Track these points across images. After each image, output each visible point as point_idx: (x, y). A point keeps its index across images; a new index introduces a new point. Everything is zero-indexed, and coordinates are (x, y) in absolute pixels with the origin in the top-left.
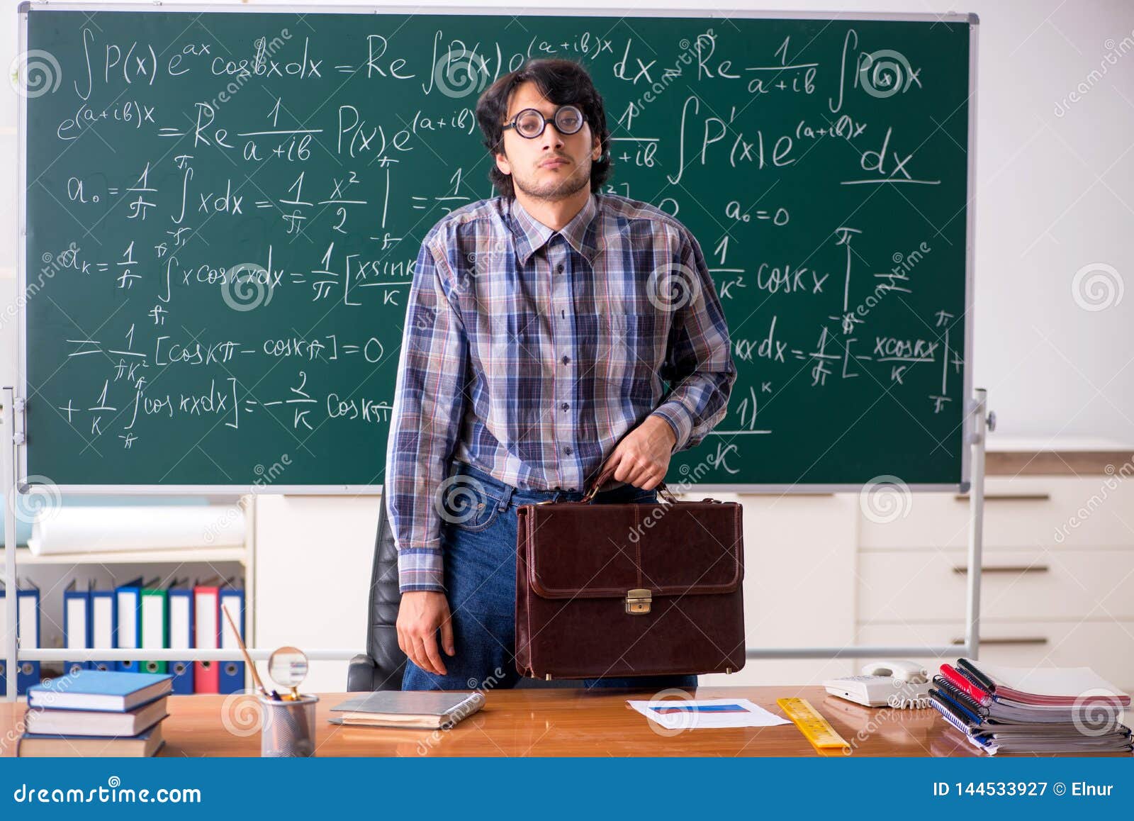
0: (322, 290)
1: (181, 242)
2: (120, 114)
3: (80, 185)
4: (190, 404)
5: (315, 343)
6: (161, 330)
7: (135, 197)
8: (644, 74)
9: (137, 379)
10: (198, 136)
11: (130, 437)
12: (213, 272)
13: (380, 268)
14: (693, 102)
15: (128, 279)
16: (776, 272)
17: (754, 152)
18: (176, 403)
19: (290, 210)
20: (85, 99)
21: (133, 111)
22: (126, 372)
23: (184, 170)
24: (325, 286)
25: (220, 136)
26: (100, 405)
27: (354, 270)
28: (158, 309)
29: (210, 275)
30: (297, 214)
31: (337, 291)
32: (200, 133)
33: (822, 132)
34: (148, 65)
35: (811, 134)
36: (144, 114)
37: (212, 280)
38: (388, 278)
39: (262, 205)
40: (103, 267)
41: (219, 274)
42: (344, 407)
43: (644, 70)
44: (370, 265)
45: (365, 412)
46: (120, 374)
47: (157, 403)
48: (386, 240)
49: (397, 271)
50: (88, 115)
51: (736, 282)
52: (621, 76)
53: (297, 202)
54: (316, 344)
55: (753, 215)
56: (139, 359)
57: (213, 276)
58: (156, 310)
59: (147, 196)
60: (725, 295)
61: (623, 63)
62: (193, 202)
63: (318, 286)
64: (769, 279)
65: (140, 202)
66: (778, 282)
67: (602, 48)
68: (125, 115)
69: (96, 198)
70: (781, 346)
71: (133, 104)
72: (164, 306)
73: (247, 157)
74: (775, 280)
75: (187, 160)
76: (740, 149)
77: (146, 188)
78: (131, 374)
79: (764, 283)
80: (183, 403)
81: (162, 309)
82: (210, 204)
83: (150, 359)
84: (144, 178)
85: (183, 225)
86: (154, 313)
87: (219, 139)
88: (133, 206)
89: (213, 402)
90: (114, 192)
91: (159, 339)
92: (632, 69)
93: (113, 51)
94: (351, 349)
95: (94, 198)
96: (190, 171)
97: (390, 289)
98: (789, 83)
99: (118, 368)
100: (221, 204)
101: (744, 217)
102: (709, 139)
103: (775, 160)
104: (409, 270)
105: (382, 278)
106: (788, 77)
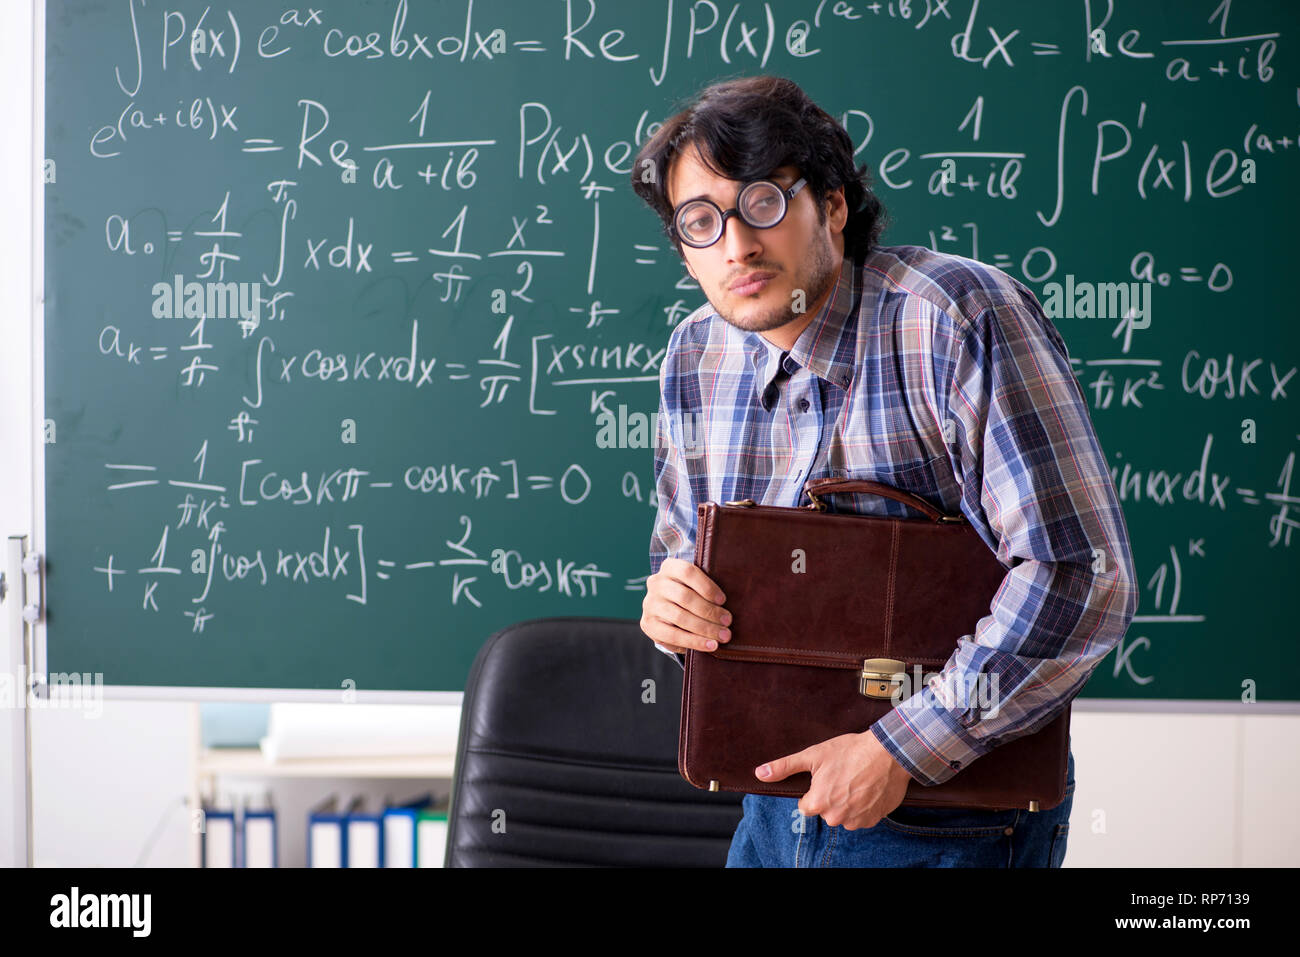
0: (495, 390)
1: (278, 315)
2: (185, 118)
3: (125, 227)
4: (292, 565)
5: (484, 472)
6: (247, 451)
7: (208, 245)
8: (999, 53)
9: (212, 525)
10: (303, 151)
11: (202, 615)
12: (327, 363)
13: (585, 356)
14: (1078, 96)
15: (197, 373)
16: (1212, 366)
17: (1177, 175)
18: (272, 564)
19: (446, 264)
20: (133, 95)
21: (205, 112)
22: (195, 514)
23: (282, 203)
24: (500, 384)
25: (338, 150)
26: (155, 564)
27: (545, 359)
28: (244, 417)
29: (323, 366)
30: (456, 272)
31: (518, 392)
32: (306, 146)
33: (1286, 142)
34: (228, 42)
35: (1268, 145)
36: (221, 118)
37: (325, 374)
38: (597, 372)
39: (403, 257)
40: (160, 353)
41: (336, 364)
42: (529, 573)
43: (1000, 46)
44: (570, 352)
45: (563, 580)
46: (186, 518)
47: (243, 563)
48: (594, 313)
49: (612, 361)
50: (137, 120)
51: (1148, 379)
52: (964, 55)
53: (456, 254)
54: (486, 473)
55: (1176, 276)
56: (215, 495)
57: (328, 367)
58: (241, 420)
59: (226, 245)
60: (1130, 401)
61: (967, 35)
62: (297, 253)
63: (488, 384)
64: (1200, 375)
65: (216, 253)
66: (1214, 380)
67: (932, 10)
68: (193, 118)
69: (149, 248)
70: (1219, 483)
71: (205, 103)
72: (253, 413)
73: (379, 183)
74: (1210, 377)
75: (287, 188)
76: (1154, 171)
77: (226, 231)
78: (203, 517)
79: (1192, 381)
80: (283, 563)
81: (251, 418)
82: (322, 256)
83: (231, 495)
84: (221, 216)
85: (281, 288)
86: (236, 424)
87: (336, 155)
88: (205, 259)
89: (327, 562)
90: (176, 236)
91: (245, 464)
92: (981, 44)
93: (174, 21)
94: (540, 481)
95: (146, 247)
96: (291, 207)
97: (600, 388)
98: (1232, 66)
99: (183, 509)
100: (340, 256)
101: (1161, 278)
102: (1104, 153)
103: (1209, 187)
104: (630, 359)
105: (589, 372)
106: (1229, 54)
